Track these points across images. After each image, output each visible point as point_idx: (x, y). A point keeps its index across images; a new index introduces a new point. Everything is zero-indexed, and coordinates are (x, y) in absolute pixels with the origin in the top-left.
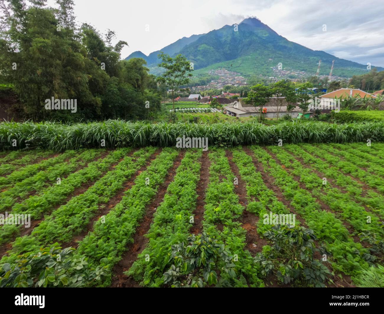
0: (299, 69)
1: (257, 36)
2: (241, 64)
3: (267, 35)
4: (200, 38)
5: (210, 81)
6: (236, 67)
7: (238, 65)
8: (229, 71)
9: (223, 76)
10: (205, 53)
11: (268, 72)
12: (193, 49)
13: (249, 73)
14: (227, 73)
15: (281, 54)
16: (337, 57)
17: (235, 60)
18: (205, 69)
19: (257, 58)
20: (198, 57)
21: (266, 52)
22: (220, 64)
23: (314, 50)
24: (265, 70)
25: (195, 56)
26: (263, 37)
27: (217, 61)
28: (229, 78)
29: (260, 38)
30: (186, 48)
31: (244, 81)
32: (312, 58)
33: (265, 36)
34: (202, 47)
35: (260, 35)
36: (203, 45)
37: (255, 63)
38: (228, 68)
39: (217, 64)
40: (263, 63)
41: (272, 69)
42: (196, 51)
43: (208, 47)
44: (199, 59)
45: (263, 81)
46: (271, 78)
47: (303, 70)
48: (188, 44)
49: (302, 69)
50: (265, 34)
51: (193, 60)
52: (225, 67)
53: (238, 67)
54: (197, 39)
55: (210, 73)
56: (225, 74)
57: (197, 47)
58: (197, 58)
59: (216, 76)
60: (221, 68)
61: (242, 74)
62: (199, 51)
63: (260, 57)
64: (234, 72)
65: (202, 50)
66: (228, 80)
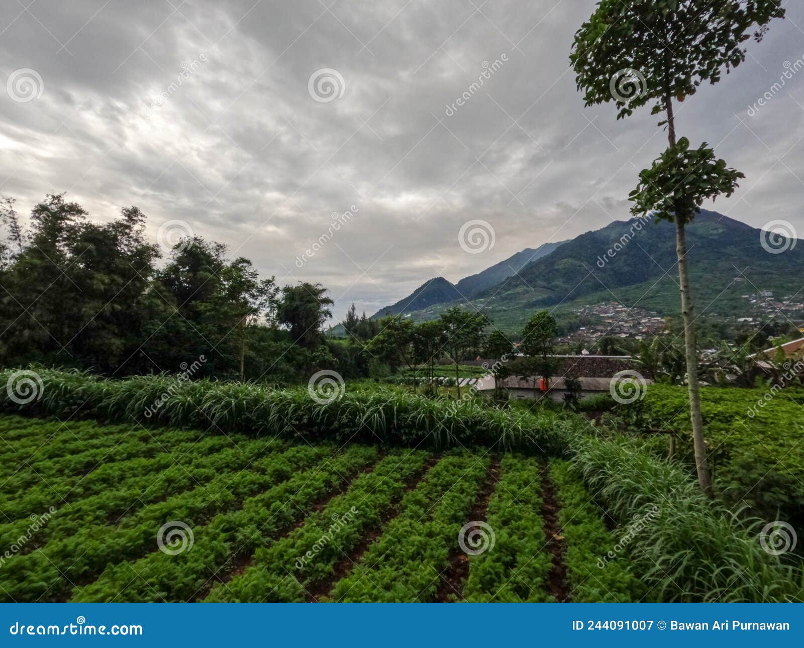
2: (658, 292)
3: (721, 231)
4: (560, 248)
5: (578, 327)
6: (646, 298)
7: (651, 295)
8: (626, 306)
9: (609, 318)
10: (569, 275)
11: (735, 308)
12: (543, 268)
14: (622, 311)
17: (643, 284)
18: (569, 304)
20: (556, 283)
21: (722, 264)
22: (604, 294)
24: (726, 302)
25: (548, 280)
26: (712, 235)
27: (597, 287)
28: (627, 322)
29: (701, 237)
30: (531, 266)
33: (715, 232)
34: (563, 264)
35: (701, 231)
36: (566, 260)
37: (698, 289)
38: (627, 302)
40: (720, 287)
42: (550, 272)
43: (577, 263)
44: (557, 287)
48: (535, 260)
50: (716, 229)
51: (544, 287)
52: (615, 300)
53: (652, 297)
54: (553, 249)
55: (582, 312)
56: (617, 312)
57: (552, 264)
58: (553, 284)
59: (593, 319)
60: (608, 300)
61: (660, 313)
62: (557, 270)
63: (708, 276)
64: (641, 308)
65: (564, 268)
66: (622, 325)
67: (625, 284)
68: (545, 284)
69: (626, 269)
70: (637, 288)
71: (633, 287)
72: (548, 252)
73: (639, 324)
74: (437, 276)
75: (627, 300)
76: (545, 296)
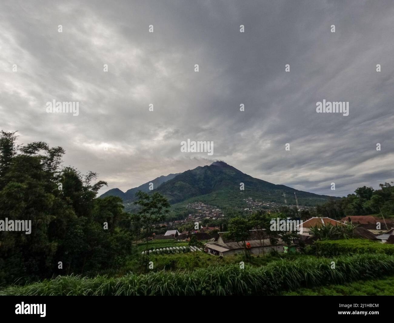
0: (269, 201)
1: (226, 174)
2: (216, 198)
3: (234, 173)
4: (177, 176)
5: (188, 215)
6: (212, 200)
7: (214, 199)
8: (205, 204)
9: (199, 209)
10: (181, 189)
11: (242, 204)
12: (170, 185)
13: (225, 206)
14: (204, 206)
15: (250, 188)
16: (296, 189)
17: (210, 194)
18: (181, 203)
19: (230, 191)
20: (175, 193)
22: (196, 198)
23: (276, 184)
24: (239, 202)
25: (172, 191)
26: (231, 175)
27: (193, 195)
28: (207, 211)
29: (228, 175)
30: (164, 184)
31: (222, 214)
32: (277, 190)
33: (232, 174)
34: (178, 184)
35: (228, 173)
36: (179, 182)
37: (229, 197)
38: (204, 202)
39: (193, 198)
40: (236, 196)
41: (245, 201)
42: (173, 187)
43: (184, 184)
44: (176, 194)
45: (239, 212)
46: (246, 209)
47: (272, 201)
48: (166, 181)
49: (272, 200)
50: (233, 173)
51: (170, 195)
52: (201, 201)
53: (214, 200)
54: (174, 177)
55: (188, 207)
56: (202, 207)
57: (174, 184)
58: (174, 193)
59: (193, 210)
60: (198, 201)
61: (218, 207)
62: (176, 187)
63: (232, 191)
64: (211, 205)
65: (179, 186)
66: (205, 213)
67: (203, 194)
68: (171, 193)
69: (203, 187)
70: (208, 196)
71: (207, 195)
72: (172, 178)
73: (212, 212)
74: (115, 188)
75: (205, 201)
76: (171, 199)
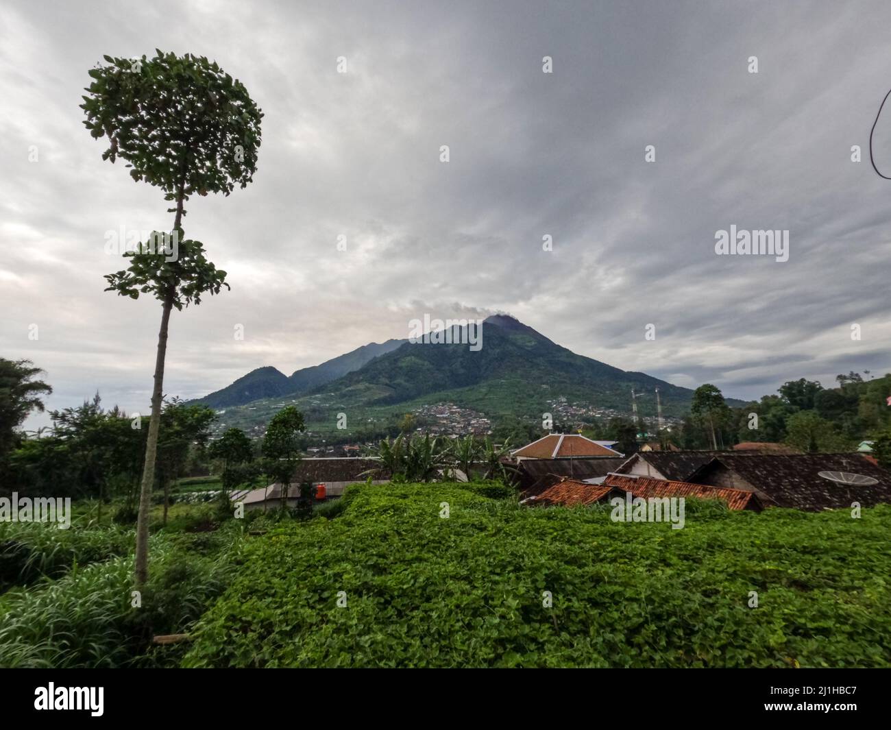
0: (603, 405)
1: (514, 344)
2: (486, 394)
3: (533, 343)
4: (403, 346)
5: (416, 428)
6: (477, 400)
7: (481, 397)
8: (460, 407)
9: (446, 418)
10: (411, 373)
12: (387, 364)
13: (502, 413)
14: (456, 412)
15: (565, 378)
16: (671, 383)
17: (475, 387)
18: (409, 403)
19: (519, 382)
20: (398, 381)
21: (535, 373)
22: (443, 394)
23: (626, 370)
24: (535, 406)
25: (391, 378)
26: (527, 346)
27: (437, 387)
28: (459, 423)
29: (520, 347)
30: (375, 362)
31: (489, 429)
32: (626, 384)
33: (529, 344)
34: (405, 362)
35: (520, 342)
36: (409, 358)
37: (516, 393)
38: (460, 403)
39: (438, 393)
40: (532, 392)
41: (550, 404)
42: (393, 369)
43: (420, 362)
44: (399, 385)
47: (610, 408)
48: (379, 355)
49: (609, 405)
50: (530, 342)
51: (387, 385)
52: (452, 401)
53: (481, 399)
54: (398, 346)
55: (420, 413)
56: (452, 413)
57: (396, 360)
58: (395, 382)
59: (430, 419)
60: (445, 401)
61: (487, 415)
62: (401, 368)
63: (524, 382)
64: (472, 409)
65: (407, 367)
66: (455, 426)
67: (460, 385)
68: (387, 381)
69: (462, 371)
70: (470, 390)
71: (467, 388)
72: (393, 349)
73: (469, 424)
74: (267, 365)
75: (461, 401)
76: (387, 394)
